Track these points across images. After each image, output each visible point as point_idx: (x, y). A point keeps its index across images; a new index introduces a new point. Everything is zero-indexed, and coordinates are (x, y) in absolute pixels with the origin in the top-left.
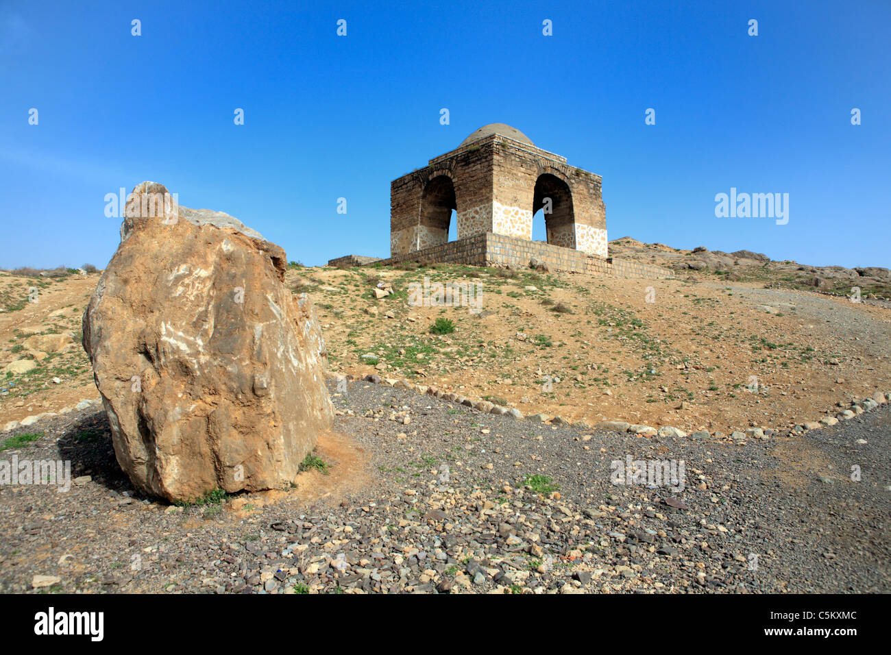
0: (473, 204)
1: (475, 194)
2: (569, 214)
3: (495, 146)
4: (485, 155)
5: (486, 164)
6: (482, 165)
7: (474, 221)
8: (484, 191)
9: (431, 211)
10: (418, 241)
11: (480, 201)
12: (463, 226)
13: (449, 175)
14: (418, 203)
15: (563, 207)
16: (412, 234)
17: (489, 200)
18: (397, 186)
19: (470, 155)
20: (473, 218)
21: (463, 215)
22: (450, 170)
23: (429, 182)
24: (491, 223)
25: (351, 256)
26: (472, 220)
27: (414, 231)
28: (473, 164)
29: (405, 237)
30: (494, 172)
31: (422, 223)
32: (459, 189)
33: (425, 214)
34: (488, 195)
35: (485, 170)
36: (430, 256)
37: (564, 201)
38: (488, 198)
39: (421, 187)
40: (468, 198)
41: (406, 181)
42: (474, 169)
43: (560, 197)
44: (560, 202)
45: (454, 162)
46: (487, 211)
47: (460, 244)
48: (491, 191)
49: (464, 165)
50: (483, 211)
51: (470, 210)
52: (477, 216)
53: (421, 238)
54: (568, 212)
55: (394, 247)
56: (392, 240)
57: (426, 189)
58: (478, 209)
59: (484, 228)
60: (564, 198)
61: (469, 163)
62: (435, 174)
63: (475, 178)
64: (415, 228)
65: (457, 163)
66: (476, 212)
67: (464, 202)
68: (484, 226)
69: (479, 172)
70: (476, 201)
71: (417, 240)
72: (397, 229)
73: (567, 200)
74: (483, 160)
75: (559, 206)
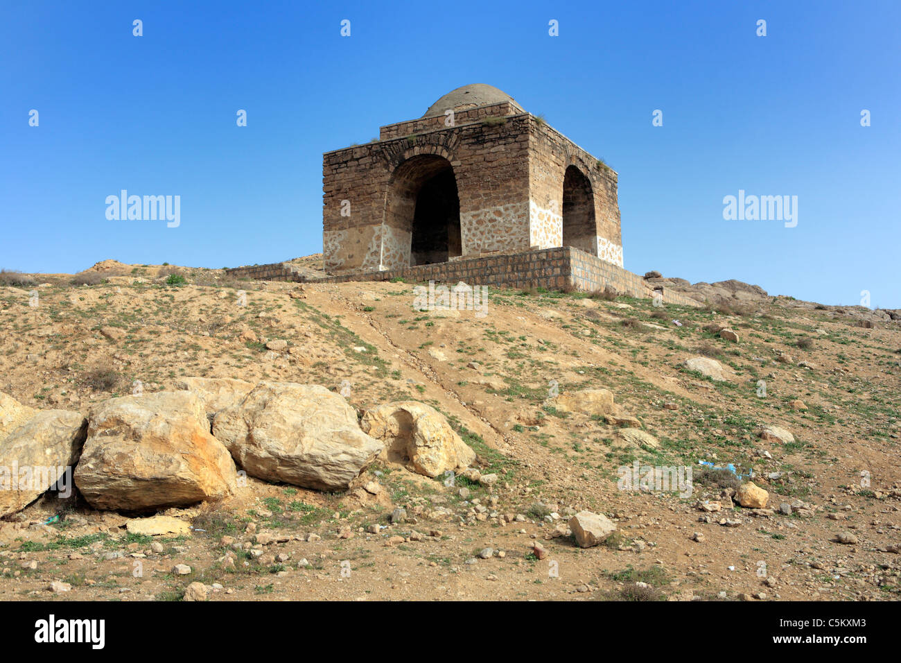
0: (490, 201)
1: (496, 187)
2: (587, 223)
3: (530, 122)
4: (513, 133)
5: (517, 145)
6: (508, 146)
7: (494, 226)
8: (512, 184)
9: (396, 205)
10: (382, 249)
11: (505, 198)
12: (473, 231)
13: (445, 155)
14: (382, 192)
15: (578, 212)
16: (371, 238)
17: (523, 197)
18: (334, 161)
19: (484, 129)
20: (492, 220)
21: (473, 216)
22: (447, 148)
23: (403, 161)
24: (528, 230)
25: (281, 265)
26: (490, 224)
27: (374, 232)
28: (489, 144)
29: (355, 239)
30: (530, 159)
31: (387, 222)
32: (464, 177)
33: (391, 208)
34: (520, 191)
35: (515, 154)
36: (458, 273)
37: (580, 203)
38: (521, 194)
39: (386, 166)
40: (481, 192)
41: (357, 156)
42: (492, 150)
43: (574, 198)
44: (572, 204)
45: (454, 138)
46: (519, 213)
47: (519, 260)
48: (526, 184)
49: (473, 144)
50: (511, 212)
51: (486, 210)
52: (500, 219)
53: (385, 243)
54: (586, 220)
55: (332, 254)
56: (326, 243)
57: (394, 173)
58: (501, 209)
59: (512, 237)
60: (581, 200)
61: (484, 142)
62: (417, 151)
63: (495, 164)
64: (376, 228)
65: (460, 138)
66: (499, 213)
67: (474, 197)
68: (513, 234)
69: (501, 156)
70: (497, 198)
71: (379, 246)
72: (338, 227)
73: (585, 203)
74: (510, 140)
75: (572, 210)
